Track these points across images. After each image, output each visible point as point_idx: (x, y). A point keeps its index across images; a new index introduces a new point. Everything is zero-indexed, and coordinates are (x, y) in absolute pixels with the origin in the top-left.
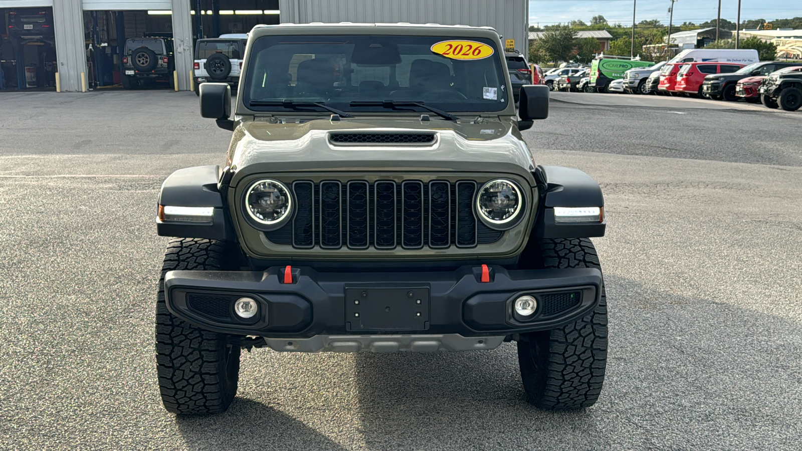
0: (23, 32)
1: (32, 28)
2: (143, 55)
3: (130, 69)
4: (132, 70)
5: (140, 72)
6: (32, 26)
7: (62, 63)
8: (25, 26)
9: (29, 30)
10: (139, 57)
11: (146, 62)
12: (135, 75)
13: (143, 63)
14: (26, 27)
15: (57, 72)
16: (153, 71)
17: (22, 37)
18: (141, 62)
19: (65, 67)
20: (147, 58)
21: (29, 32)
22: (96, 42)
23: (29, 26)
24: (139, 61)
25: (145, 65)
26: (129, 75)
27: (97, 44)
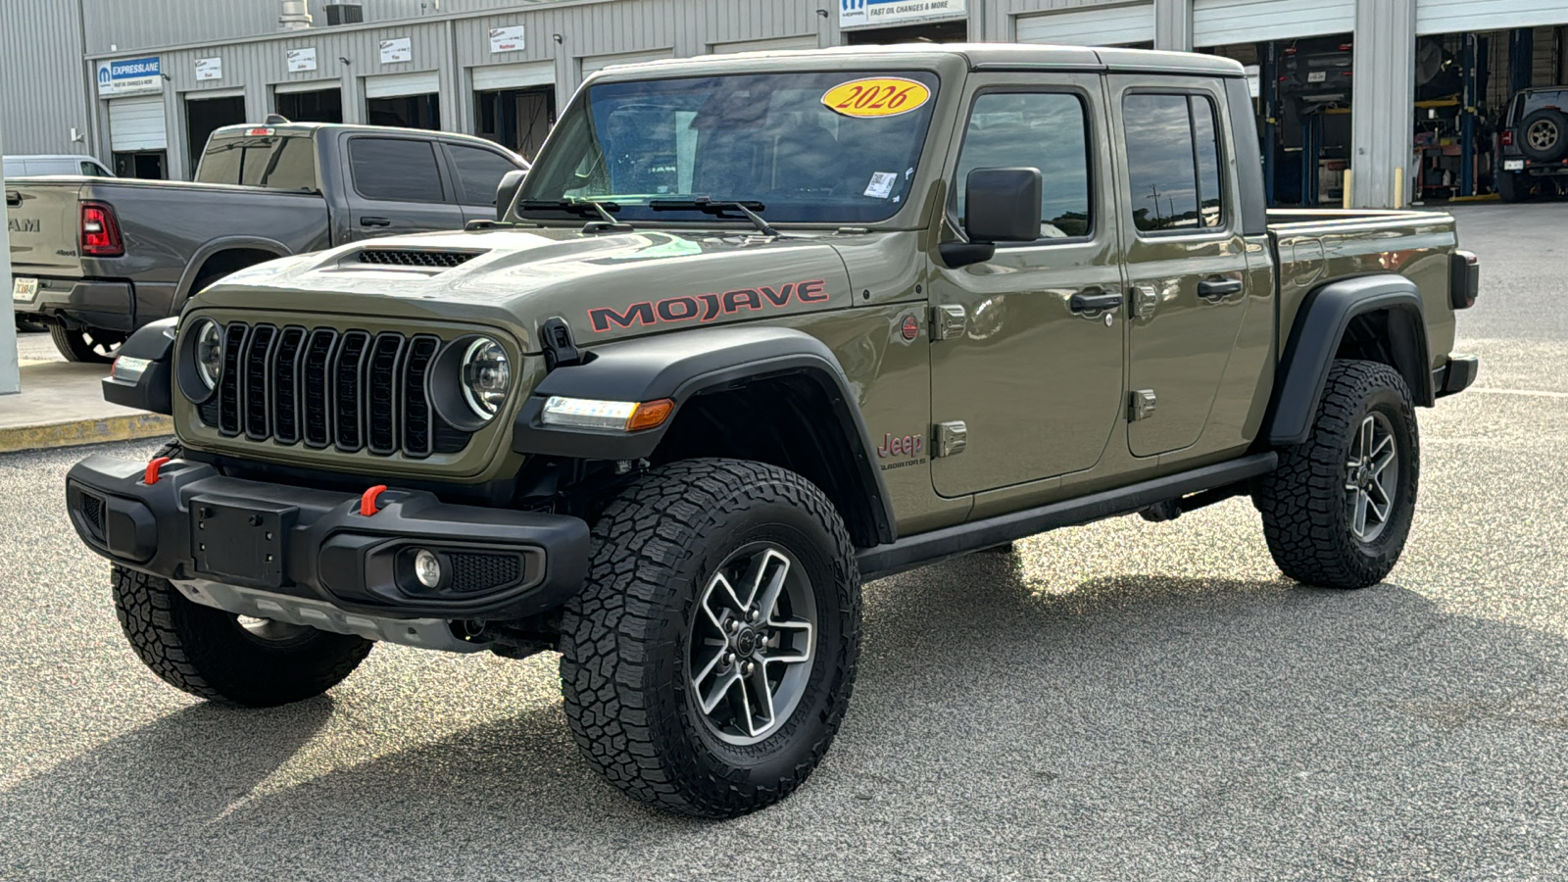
0: (1306, 87)
1: (1323, 79)
2: (1545, 126)
3: (1514, 158)
4: (1519, 159)
5: (1534, 165)
6: (1323, 74)
7: (1361, 149)
8: (1311, 75)
9: (1318, 84)
10: (1537, 130)
11: (1551, 140)
12: (1525, 170)
13: (1543, 144)
14: (1314, 77)
15: (1350, 168)
16: (1565, 161)
17: (1305, 98)
18: (1539, 141)
19: (1367, 157)
20: (1552, 131)
21: (1317, 88)
22: (1466, 102)
23: (1318, 74)
24: (1536, 139)
25: (1549, 146)
26: (1512, 172)
27: (1469, 105)
